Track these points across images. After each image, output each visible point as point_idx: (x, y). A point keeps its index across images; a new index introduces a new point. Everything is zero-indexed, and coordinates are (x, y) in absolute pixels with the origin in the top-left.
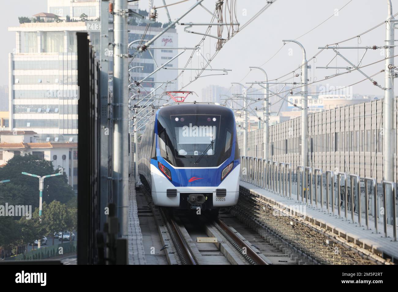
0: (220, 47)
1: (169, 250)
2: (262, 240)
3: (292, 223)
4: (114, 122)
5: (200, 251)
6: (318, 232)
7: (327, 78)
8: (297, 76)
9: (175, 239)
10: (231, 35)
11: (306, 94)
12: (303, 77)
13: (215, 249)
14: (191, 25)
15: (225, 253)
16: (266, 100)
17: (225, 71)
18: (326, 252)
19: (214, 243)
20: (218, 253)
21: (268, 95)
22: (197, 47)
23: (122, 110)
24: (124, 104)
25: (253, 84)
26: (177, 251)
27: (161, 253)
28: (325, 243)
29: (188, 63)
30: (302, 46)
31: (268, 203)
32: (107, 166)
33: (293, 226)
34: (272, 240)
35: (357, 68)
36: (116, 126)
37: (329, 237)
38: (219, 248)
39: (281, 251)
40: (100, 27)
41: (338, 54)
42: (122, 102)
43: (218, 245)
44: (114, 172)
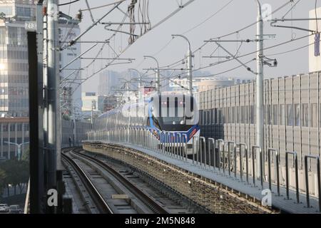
0: (132, 41)
1: (90, 206)
2: (162, 195)
3: (189, 182)
4: (49, 103)
5: (115, 206)
6: (213, 189)
7: (211, 65)
8: (184, 63)
9: (94, 197)
10: (143, 32)
11: (191, 78)
12: (188, 64)
13: (126, 204)
14: (110, 24)
15: (135, 206)
16: (158, 82)
17: (129, 60)
18: (219, 205)
19: (125, 199)
20: (129, 207)
21: (159, 78)
22: (107, 42)
23: (55, 94)
24: (57, 89)
25: (148, 69)
26: (97, 206)
27: (83, 208)
28: (219, 198)
29: (99, 54)
30: (187, 39)
31: (167, 166)
32: (43, 139)
33: (191, 185)
34: (171, 195)
35: (234, 58)
36: (50, 106)
37: (223, 193)
38: (129, 203)
39: (179, 204)
40: (36, 26)
41: (219, 46)
42: (55, 87)
43: (128, 201)
44: (49, 144)
